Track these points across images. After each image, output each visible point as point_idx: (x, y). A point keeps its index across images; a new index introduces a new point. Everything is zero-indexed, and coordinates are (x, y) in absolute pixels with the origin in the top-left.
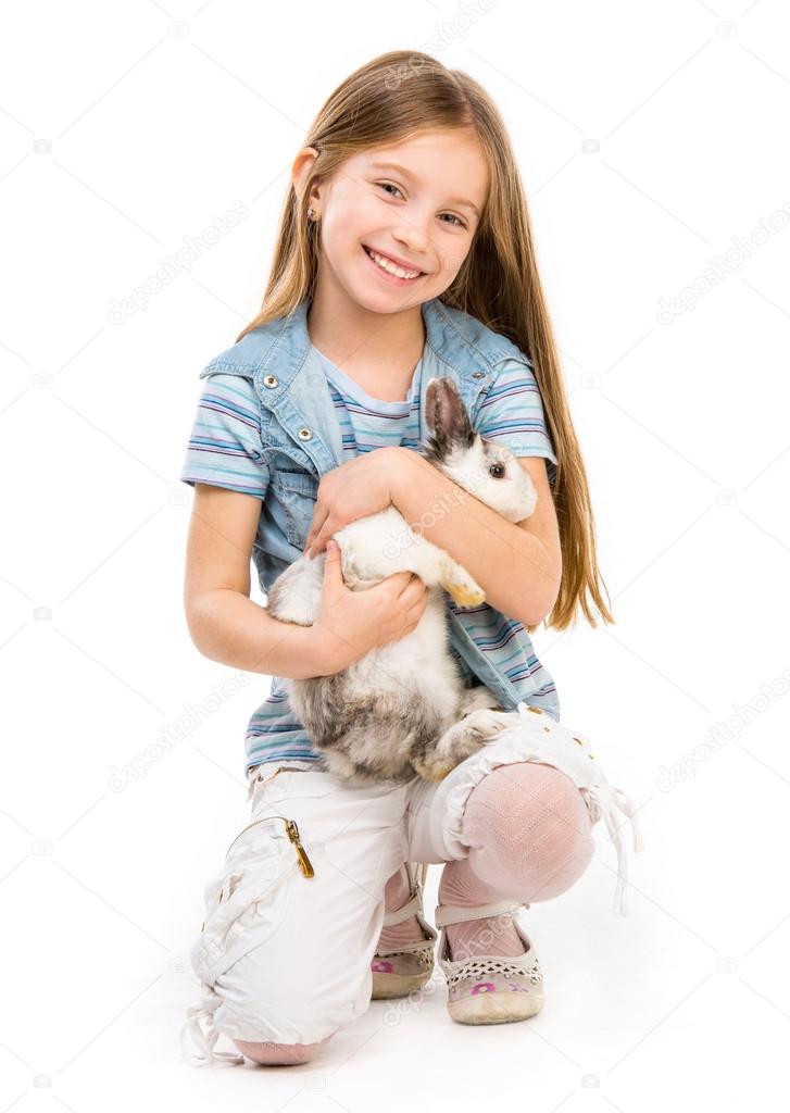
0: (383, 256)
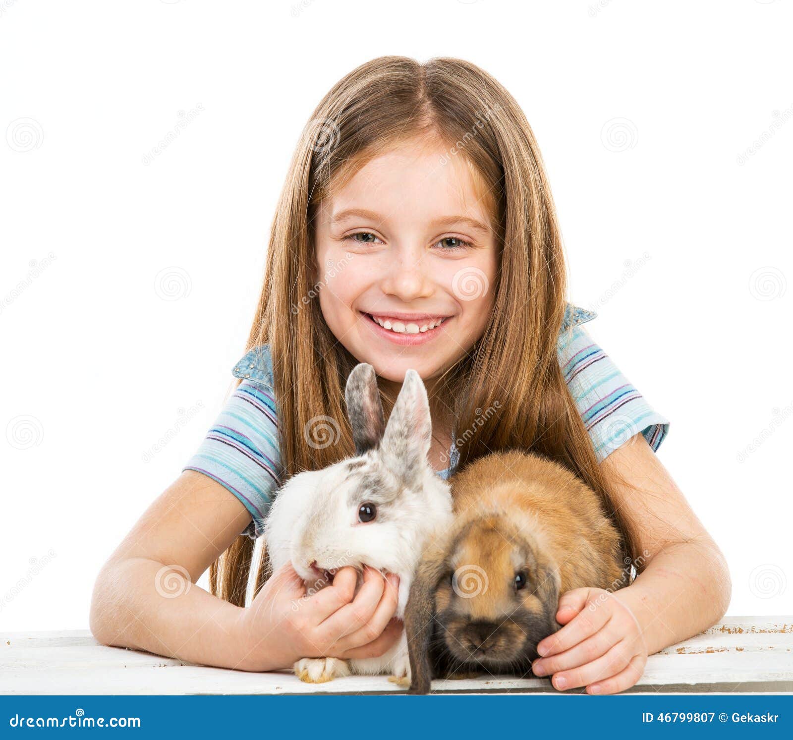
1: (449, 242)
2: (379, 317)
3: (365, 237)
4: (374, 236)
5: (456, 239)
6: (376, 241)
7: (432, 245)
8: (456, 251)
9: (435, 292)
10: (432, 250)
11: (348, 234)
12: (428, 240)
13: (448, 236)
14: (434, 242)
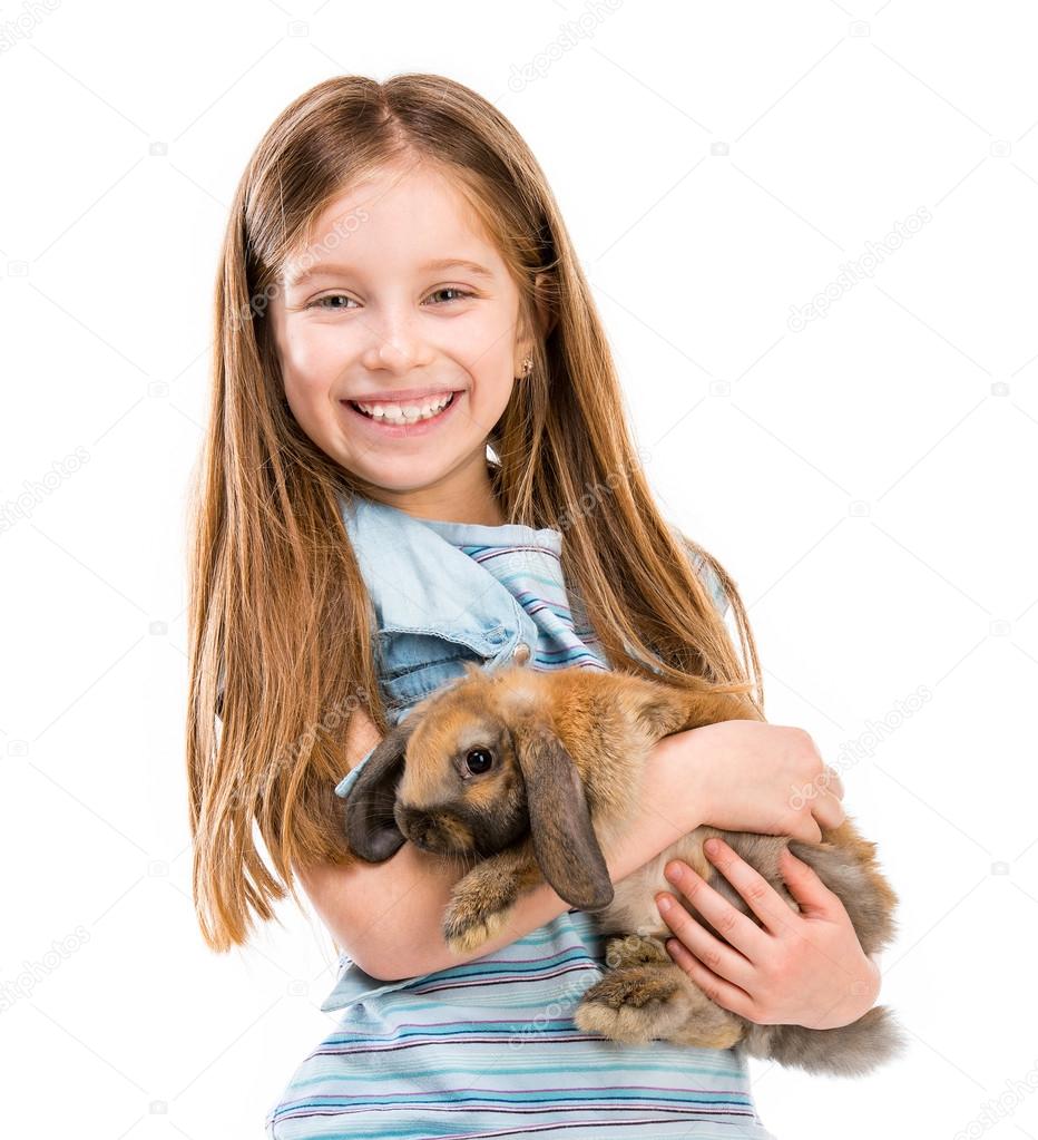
0: (373, 402)
1: (444, 295)
2: (365, 402)
3: (335, 301)
4: (346, 299)
5: (452, 290)
6: (350, 304)
7: (424, 302)
8: (454, 305)
9: (434, 359)
10: (423, 307)
11: (313, 300)
12: (417, 295)
13: (442, 287)
14: (424, 297)
